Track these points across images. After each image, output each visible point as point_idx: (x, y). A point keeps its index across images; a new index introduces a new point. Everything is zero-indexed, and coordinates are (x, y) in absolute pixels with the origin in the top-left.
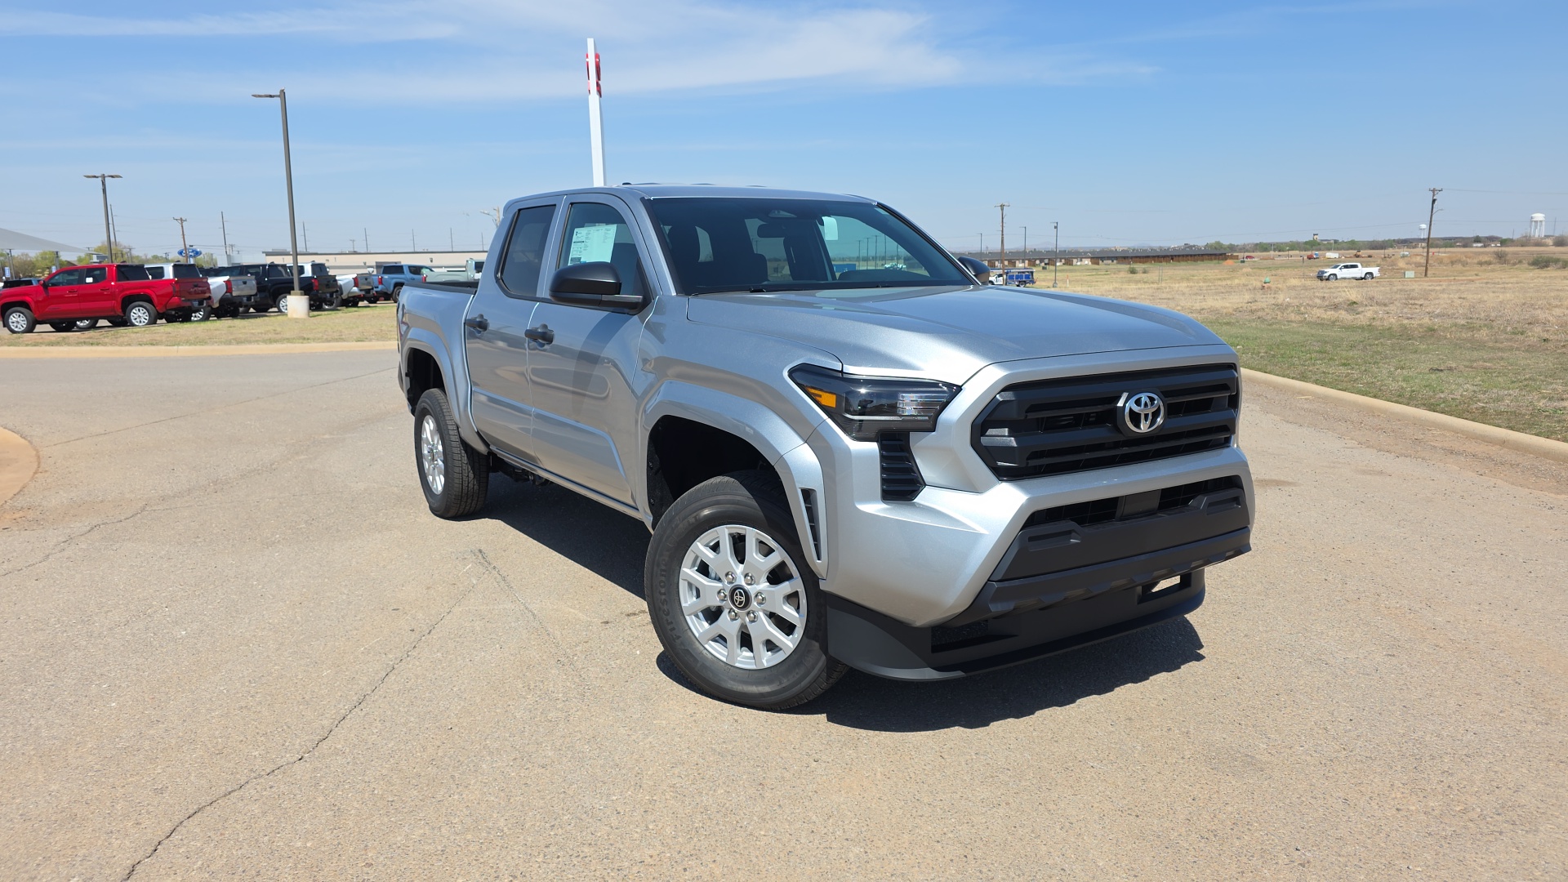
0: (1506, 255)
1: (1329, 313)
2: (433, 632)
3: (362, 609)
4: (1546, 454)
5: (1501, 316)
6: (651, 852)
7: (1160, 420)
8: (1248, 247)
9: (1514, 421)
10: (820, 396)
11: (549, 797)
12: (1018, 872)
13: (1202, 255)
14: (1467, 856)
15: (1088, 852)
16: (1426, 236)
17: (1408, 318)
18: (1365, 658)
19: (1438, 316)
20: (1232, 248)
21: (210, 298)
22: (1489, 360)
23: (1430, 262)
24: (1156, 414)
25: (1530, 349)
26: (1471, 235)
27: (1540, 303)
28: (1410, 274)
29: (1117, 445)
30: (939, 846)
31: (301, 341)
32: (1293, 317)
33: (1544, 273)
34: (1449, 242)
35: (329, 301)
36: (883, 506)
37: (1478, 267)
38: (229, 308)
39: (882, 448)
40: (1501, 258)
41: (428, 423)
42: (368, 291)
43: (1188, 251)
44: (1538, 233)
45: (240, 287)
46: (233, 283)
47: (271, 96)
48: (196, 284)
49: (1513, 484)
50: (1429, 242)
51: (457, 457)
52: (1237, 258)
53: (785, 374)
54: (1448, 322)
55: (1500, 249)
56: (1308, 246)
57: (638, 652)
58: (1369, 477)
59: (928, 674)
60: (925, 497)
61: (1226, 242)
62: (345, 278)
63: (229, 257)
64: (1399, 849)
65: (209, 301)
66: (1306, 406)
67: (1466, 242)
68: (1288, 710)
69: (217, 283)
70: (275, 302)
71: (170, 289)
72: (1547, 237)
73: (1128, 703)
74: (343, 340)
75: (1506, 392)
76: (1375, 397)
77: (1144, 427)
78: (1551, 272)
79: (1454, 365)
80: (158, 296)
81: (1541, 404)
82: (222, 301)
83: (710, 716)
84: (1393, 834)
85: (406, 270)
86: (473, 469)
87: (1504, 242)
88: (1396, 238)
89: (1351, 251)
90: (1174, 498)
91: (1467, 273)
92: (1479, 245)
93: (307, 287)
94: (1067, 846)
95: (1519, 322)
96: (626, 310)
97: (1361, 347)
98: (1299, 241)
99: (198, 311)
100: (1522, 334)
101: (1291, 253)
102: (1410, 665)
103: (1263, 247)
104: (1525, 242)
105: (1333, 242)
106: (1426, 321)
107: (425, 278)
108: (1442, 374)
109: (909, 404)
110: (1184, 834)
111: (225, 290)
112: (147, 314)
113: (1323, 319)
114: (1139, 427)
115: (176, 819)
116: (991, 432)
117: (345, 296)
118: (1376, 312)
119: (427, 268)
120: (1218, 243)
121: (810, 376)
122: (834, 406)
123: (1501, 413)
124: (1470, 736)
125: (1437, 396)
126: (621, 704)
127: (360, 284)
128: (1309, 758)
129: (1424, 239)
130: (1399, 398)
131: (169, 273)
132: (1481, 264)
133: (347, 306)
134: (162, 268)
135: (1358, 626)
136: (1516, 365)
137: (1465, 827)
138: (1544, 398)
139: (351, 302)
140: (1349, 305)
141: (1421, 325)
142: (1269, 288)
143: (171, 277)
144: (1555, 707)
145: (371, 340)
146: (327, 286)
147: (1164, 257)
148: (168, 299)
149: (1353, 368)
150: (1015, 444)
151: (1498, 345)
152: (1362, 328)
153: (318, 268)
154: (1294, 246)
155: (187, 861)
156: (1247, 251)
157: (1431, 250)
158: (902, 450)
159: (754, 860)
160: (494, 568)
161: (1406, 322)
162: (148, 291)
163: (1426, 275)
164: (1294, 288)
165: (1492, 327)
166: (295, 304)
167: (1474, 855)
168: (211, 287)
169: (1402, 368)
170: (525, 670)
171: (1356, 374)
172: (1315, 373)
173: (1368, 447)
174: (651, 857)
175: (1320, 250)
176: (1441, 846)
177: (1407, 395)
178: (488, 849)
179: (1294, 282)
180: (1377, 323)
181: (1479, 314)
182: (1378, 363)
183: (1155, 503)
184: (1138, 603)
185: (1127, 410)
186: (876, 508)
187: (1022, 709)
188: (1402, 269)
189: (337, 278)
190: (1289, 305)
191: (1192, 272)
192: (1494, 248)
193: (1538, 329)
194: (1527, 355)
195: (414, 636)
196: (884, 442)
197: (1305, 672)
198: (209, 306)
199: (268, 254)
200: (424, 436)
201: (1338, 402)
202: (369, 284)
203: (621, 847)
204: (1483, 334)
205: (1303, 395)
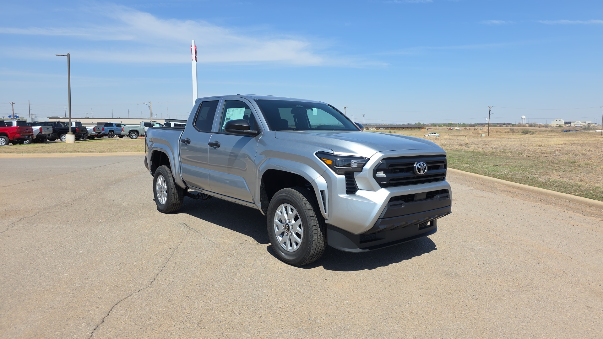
0: (514, 129)
1: (460, 147)
2: (178, 249)
3: (148, 242)
4: (532, 191)
5: (514, 149)
6: (282, 305)
7: (426, 171)
8: (429, 125)
9: (521, 181)
10: (326, 161)
11: (242, 293)
12: (396, 305)
13: (414, 127)
14: (521, 296)
15: (415, 299)
16: (488, 123)
17: (485, 149)
18: (485, 248)
19: (494, 148)
20: (424, 125)
21: (33, 135)
22: (512, 162)
23: (490, 131)
24: (425, 169)
25: (524, 159)
26: (502, 122)
27: (526, 145)
28: (483, 135)
29: (414, 178)
30: (371, 300)
31: (75, 152)
32: (448, 148)
33: (526, 136)
34: (495, 125)
35: (82, 137)
36: (347, 195)
37: (505, 134)
38: (40, 139)
39: (346, 177)
40: (512, 130)
41: (160, 178)
42: (99, 133)
43: (409, 126)
44: (524, 122)
45: (45, 130)
46: (43, 129)
47: (63, 56)
48: (27, 129)
49: (522, 200)
50: (489, 125)
51: (173, 190)
52: (426, 128)
53: (314, 154)
54: (498, 150)
55: (512, 127)
56: (449, 125)
57: (256, 252)
58: (479, 198)
59: (359, 250)
60: (358, 193)
61: (422, 123)
62: (90, 128)
63: (32, 119)
64: (502, 295)
65: (32, 136)
66: (456, 177)
67: (501, 125)
68: (465, 262)
69: (36, 128)
70: (59, 137)
71: (16, 131)
72: (526, 124)
73: (418, 261)
74: (93, 152)
75: (518, 172)
76: (478, 174)
77: (422, 173)
78: (528, 135)
79: (501, 164)
80: (10, 134)
81: (529, 176)
82: (38, 136)
83: (287, 269)
84: (500, 291)
85: (114, 125)
86: (178, 194)
87: (513, 125)
88: (478, 123)
89: (463, 127)
90: (430, 195)
91: (502, 136)
92: (505, 126)
93: (74, 131)
94: (408, 298)
95: (520, 151)
96: (250, 135)
97: (471, 158)
98: (446, 123)
99: (26, 140)
100: (521, 154)
101: (444, 127)
102: (498, 249)
103: (435, 125)
104: (520, 125)
105: (457, 124)
106: (491, 150)
107: (123, 128)
108: (498, 167)
109: (354, 163)
110: (441, 293)
111: (39, 132)
112: (5, 141)
113: (458, 149)
114: (420, 173)
115: (112, 305)
116: (378, 172)
117: (89, 135)
118: (475, 147)
119: (123, 125)
120: (419, 123)
121: (321, 155)
122: (331, 164)
123: (517, 179)
124: (518, 267)
125: (497, 173)
126: (256, 267)
127: (96, 131)
128: (473, 274)
129: (487, 124)
130: (485, 174)
131: (15, 124)
132: (506, 132)
133: (90, 139)
134: (12, 122)
135: (482, 239)
136: (520, 164)
137: (519, 289)
138: (530, 174)
139: (92, 137)
140: (466, 144)
141: (489, 151)
142: (438, 139)
143: (16, 126)
144: (540, 259)
145: (105, 152)
146: (82, 131)
147: (401, 127)
148: (15, 135)
149: (470, 165)
150: (385, 176)
151: (514, 158)
152: (471, 152)
153: (78, 124)
154: (445, 125)
155: (122, 316)
156: (429, 126)
157: (490, 127)
158: (352, 178)
159: (315, 306)
160: (192, 229)
161: (484, 150)
162: (6, 131)
163: (488, 136)
164: (446, 139)
165: (512, 152)
166: (69, 138)
167: (522, 295)
168: (33, 130)
169: (485, 165)
170: (218, 258)
171: (471, 167)
172: (458, 166)
173: (477, 189)
174: (282, 306)
175: (453, 126)
176: (513, 294)
177: (488, 173)
178: (228, 307)
179: (446, 137)
180: (476, 150)
181: (507, 148)
182: (477, 163)
183: (425, 197)
184: (419, 230)
185: (417, 168)
186: (344, 196)
187: (385, 264)
188: (480, 134)
189: (87, 128)
190: (446, 144)
191: (410, 133)
192: (509, 127)
193: (526, 153)
194: (523, 161)
195: (171, 250)
196: (346, 175)
197: (468, 252)
198: (32, 138)
199: (50, 118)
200: (158, 183)
201: (466, 175)
202: (100, 130)
203: (272, 304)
204: (509, 154)
205: (455, 173)
